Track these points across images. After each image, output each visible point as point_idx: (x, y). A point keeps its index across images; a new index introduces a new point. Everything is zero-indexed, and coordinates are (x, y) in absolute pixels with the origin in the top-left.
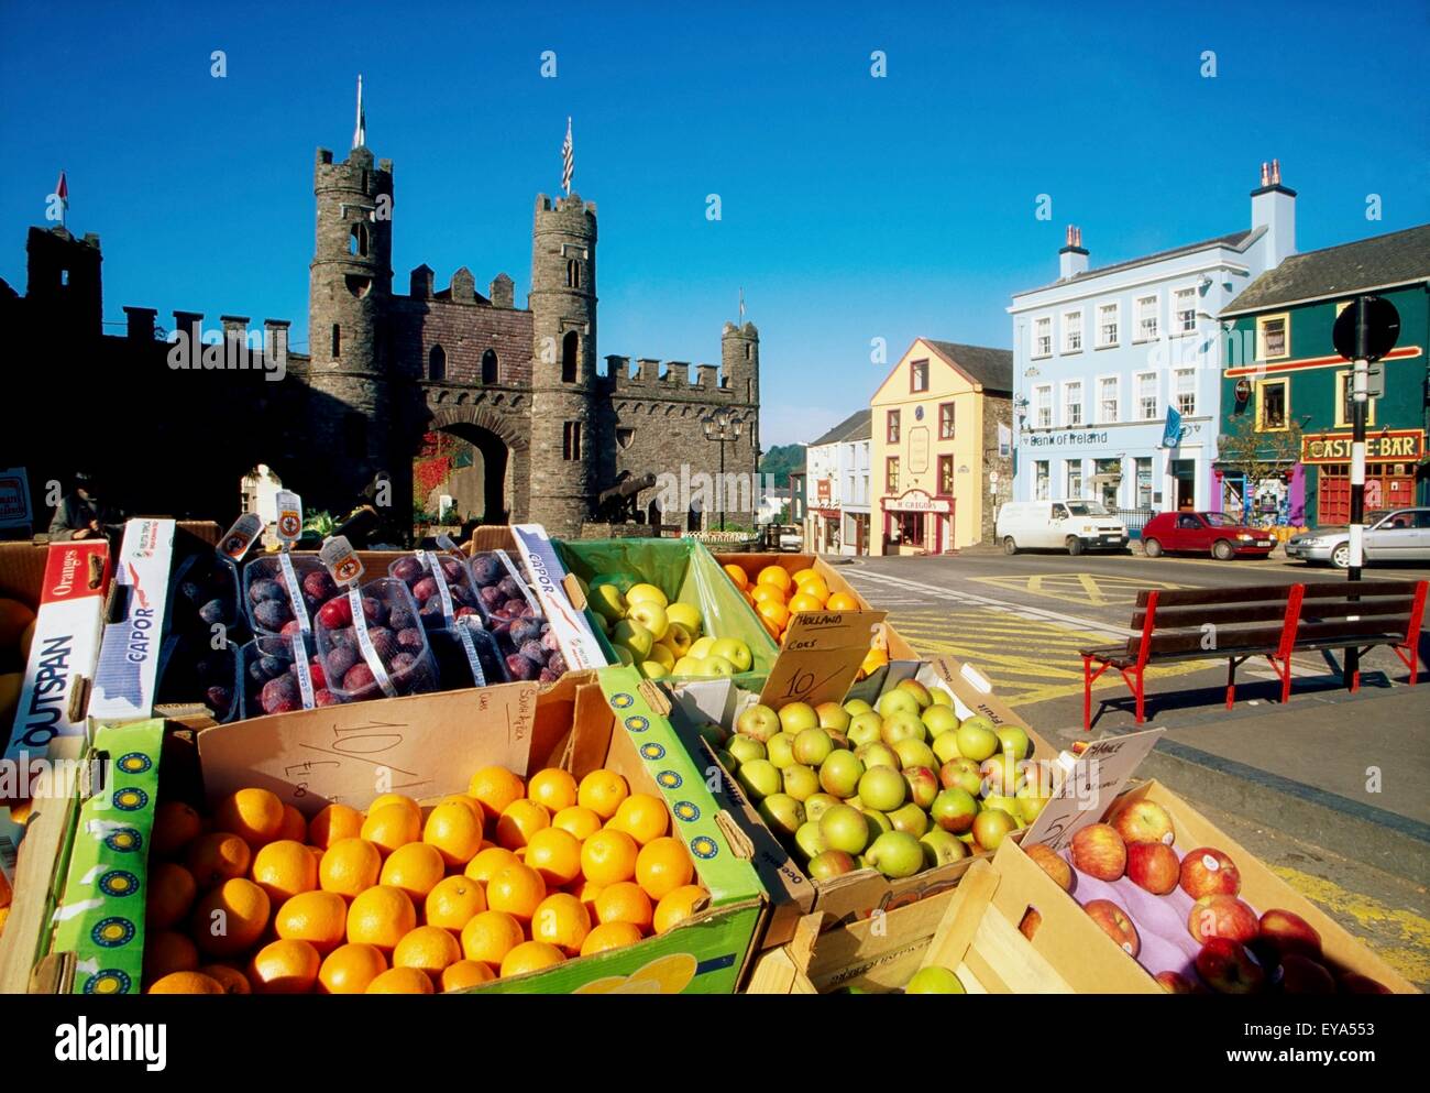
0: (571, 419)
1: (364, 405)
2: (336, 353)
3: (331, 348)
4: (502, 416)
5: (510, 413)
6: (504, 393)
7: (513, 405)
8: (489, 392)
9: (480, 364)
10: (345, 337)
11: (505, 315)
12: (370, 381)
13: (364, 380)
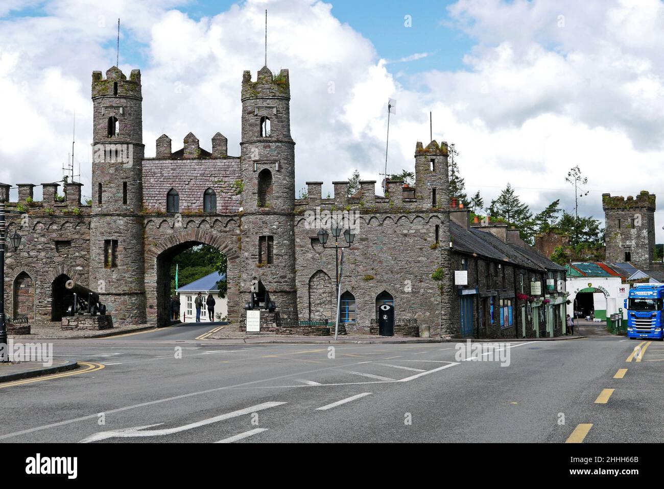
0: (265, 234)
1: (116, 234)
2: (100, 202)
3: (98, 199)
4: (219, 235)
5: (226, 232)
6: (219, 218)
7: (225, 227)
8: (208, 218)
9: (202, 199)
10: (105, 191)
11: (220, 163)
12: (121, 218)
13: (117, 217)
